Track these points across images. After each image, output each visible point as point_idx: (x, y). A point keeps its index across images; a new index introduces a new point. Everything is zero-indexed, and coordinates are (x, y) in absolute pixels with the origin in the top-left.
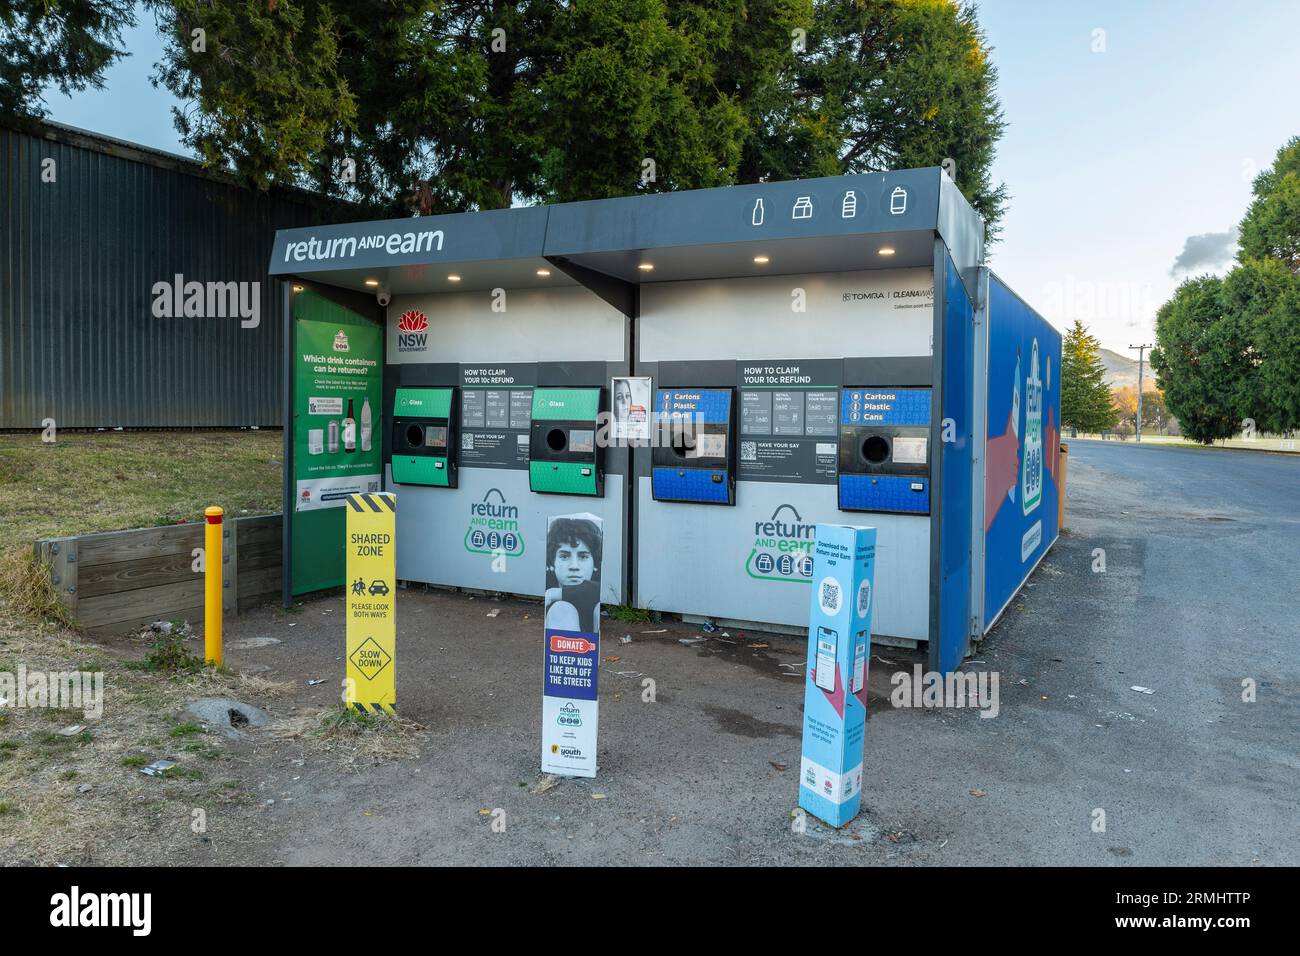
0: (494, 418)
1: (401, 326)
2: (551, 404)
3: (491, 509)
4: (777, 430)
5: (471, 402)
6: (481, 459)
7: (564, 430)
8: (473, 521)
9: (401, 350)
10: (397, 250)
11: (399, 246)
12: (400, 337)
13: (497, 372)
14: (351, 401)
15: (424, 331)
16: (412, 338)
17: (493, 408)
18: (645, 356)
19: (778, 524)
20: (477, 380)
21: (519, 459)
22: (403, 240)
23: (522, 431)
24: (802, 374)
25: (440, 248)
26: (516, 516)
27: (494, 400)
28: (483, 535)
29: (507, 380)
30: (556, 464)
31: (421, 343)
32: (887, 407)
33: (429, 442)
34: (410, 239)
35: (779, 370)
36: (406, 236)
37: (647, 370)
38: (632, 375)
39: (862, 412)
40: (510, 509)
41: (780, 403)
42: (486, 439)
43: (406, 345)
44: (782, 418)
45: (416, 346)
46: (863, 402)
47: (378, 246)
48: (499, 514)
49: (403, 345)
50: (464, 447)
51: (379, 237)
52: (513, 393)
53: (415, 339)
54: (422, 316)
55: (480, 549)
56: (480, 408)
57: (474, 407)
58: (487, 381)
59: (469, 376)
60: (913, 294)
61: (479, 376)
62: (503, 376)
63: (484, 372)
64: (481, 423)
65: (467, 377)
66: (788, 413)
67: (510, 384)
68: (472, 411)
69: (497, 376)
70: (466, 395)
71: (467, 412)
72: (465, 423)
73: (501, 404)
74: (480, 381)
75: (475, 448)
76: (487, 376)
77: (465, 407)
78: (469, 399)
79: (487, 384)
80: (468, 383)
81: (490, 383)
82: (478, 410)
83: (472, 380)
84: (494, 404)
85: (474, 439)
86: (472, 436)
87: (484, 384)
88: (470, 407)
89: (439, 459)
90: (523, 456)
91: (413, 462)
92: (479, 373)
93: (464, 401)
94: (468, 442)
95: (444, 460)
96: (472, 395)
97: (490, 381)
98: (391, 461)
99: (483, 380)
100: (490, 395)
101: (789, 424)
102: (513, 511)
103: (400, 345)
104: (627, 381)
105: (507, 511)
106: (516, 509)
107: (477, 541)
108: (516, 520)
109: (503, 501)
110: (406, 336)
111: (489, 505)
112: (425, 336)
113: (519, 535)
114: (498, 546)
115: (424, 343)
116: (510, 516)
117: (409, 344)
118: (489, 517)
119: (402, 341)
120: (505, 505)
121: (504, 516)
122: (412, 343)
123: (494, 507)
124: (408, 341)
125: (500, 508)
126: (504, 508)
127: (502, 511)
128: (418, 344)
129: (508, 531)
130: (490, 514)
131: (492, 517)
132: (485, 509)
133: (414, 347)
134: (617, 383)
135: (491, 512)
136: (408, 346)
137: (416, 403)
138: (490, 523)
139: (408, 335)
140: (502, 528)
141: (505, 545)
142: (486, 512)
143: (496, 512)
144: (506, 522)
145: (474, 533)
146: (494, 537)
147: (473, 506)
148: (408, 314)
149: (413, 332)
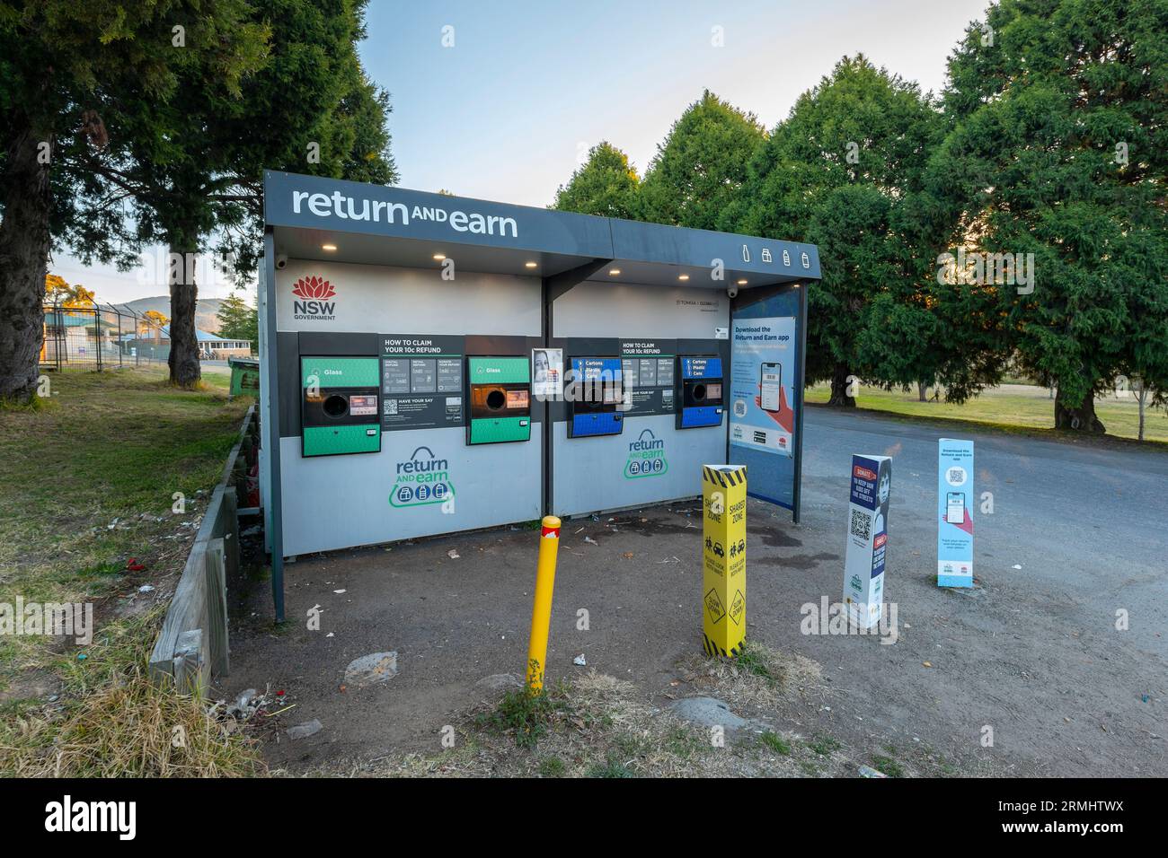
0: (420, 384)
1: (297, 292)
2: (488, 370)
3: (419, 465)
4: (642, 383)
5: (391, 370)
6: (406, 422)
7: (501, 392)
8: (399, 479)
9: (297, 318)
10: (465, 229)
11: (467, 225)
12: (296, 304)
13: (422, 343)
15: (331, 300)
16: (313, 305)
17: (419, 375)
18: (558, 332)
19: (642, 442)
20: (401, 350)
21: (448, 418)
22: (471, 220)
23: (452, 394)
24: (655, 348)
25: (515, 234)
26: (446, 468)
27: (420, 368)
28: (411, 490)
29: (434, 350)
30: (497, 420)
31: (327, 310)
32: (703, 368)
33: (354, 411)
34: (478, 220)
35: (644, 345)
36: (472, 216)
37: (558, 343)
38: (547, 347)
39: (692, 371)
40: (440, 462)
41: (644, 366)
42: (412, 403)
43: (305, 312)
44: (645, 375)
45: (320, 313)
46: (692, 365)
47: (438, 219)
48: (428, 469)
49: (300, 312)
50: (387, 413)
51: (438, 211)
52: (441, 361)
53: (318, 307)
54: (327, 283)
55: (407, 503)
56: (405, 375)
57: (397, 375)
58: (412, 350)
59: (390, 346)
60: (708, 304)
61: (402, 345)
62: (429, 346)
63: (408, 342)
64: (405, 390)
65: (388, 346)
66: (648, 372)
67: (437, 353)
68: (394, 379)
69: (423, 346)
70: (387, 363)
71: (389, 379)
72: (387, 390)
73: (427, 371)
74: (404, 350)
75: (399, 413)
76: (412, 346)
77: (386, 375)
78: (391, 367)
79: (411, 353)
80: (389, 353)
81: (415, 353)
82: (402, 378)
83: (394, 349)
84: (420, 371)
85: (398, 404)
86: (395, 401)
87: (408, 353)
88: (393, 375)
89: (370, 426)
90: (452, 415)
91: (336, 433)
92: (402, 342)
93: (385, 370)
94: (391, 408)
95: (378, 427)
96: (395, 363)
97: (415, 350)
98: (301, 434)
99: (407, 350)
100: (415, 363)
101: (648, 379)
102: (443, 464)
103: (296, 312)
104: (544, 352)
105: (436, 465)
106: (446, 462)
107: (404, 496)
108: (445, 471)
109: (433, 456)
110: (305, 303)
111: (416, 463)
112: (334, 304)
113: (449, 483)
114: (428, 496)
115: (331, 312)
116: (439, 468)
117: (309, 312)
118: (417, 473)
119: (298, 308)
120: (434, 460)
121: (433, 469)
122: (314, 311)
123: (422, 463)
124: (308, 309)
125: (429, 463)
126: (433, 463)
127: (431, 466)
128: (324, 312)
129: (438, 481)
130: (418, 471)
131: (421, 472)
132: (412, 467)
133: (317, 315)
134: (536, 352)
135: (419, 468)
136: (308, 314)
137: (334, 373)
138: (418, 478)
139: (307, 302)
140: (431, 480)
141: (435, 494)
142: (413, 469)
143: (425, 467)
144: (435, 475)
145: (401, 490)
146: (423, 490)
147: (399, 466)
148: (308, 279)
149: (314, 299)
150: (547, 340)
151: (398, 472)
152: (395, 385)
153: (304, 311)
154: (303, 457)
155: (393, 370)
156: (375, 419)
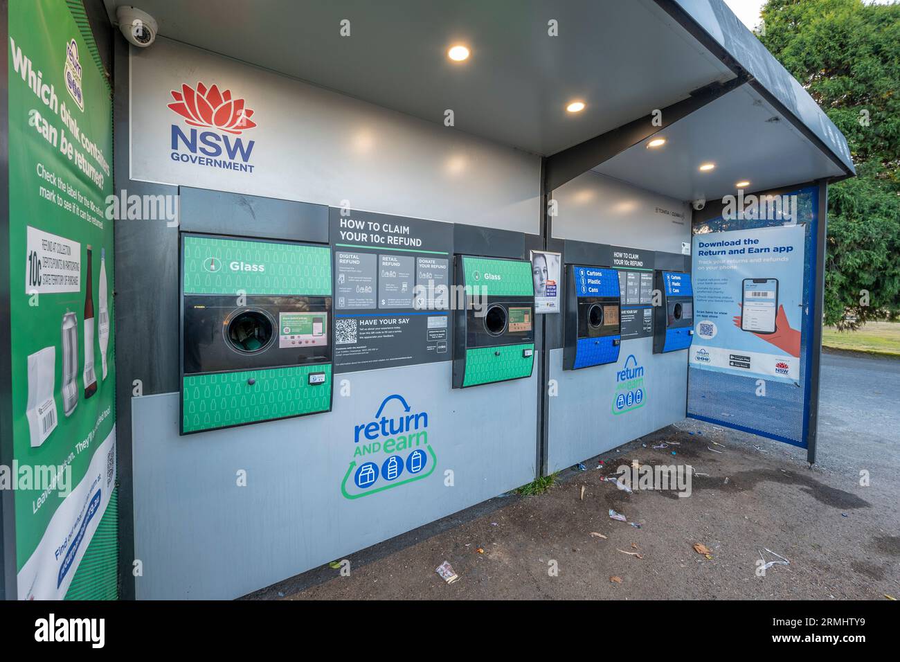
0: (391, 295)
1: (178, 108)
3: (387, 426)
4: (628, 300)
5: (350, 270)
6: (371, 356)
7: (504, 309)
8: (358, 451)
9: (176, 157)
12: (176, 131)
13: (396, 229)
14: (89, 253)
15: (246, 136)
16: (210, 139)
17: (390, 280)
18: (557, 232)
19: (627, 370)
20: (364, 237)
21: (430, 348)
23: (436, 313)
24: (640, 260)
26: (426, 425)
27: (394, 268)
28: (375, 467)
29: (413, 242)
32: (678, 284)
33: (286, 340)
35: (631, 256)
37: (558, 246)
39: (672, 287)
40: (417, 417)
41: (630, 281)
42: (379, 325)
43: (193, 150)
44: (631, 291)
45: (224, 156)
46: (671, 280)
48: (401, 430)
49: (183, 148)
50: (341, 342)
52: (420, 260)
53: (222, 144)
54: (239, 103)
55: (370, 488)
56: (369, 279)
57: (358, 279)
58: (381, 240)
59: (348, 230)
60: (678, 215)
61: (366, 230)
62: (405, 235)
63: (375, 226)
64: (368, 304)
65: (344, 229)
66: (633, 288)
67: (416, 248)
68: (353, 285)
69: (396, 234)
70: (343, 258)
71: (345, 285)
72: (341, 303)
73: (402, 275)
74: (369, 238)
75: (360, 342)
76: (381, 233)
77: (341, 278)
78: (348, 265)
79: (379, 244)
80: (346, 241)
81: (386, 245)
82: (363, 284)
83: (354, 236)
84: (392, 274)
85: (359, 326)
86: (353, 322)
87: (374, 244)
88: (351, 279)
89: (315, 368)
90: (434, 344)
91: (251, 383)
92: (367, 226)
93: (340, 269)
94: (347, 334)
95: (327, 368)
96: (355, 259)
97: (386, 240)
98: (179, 387)
99: (374, 238)
100: (386, 260)
101: (633, 296)
102: (421, 420)
103: (175, 146)
104: (543, 255)
105: (412, 422)
106: (424, 415)
107: (364, 478)
108: (425, 429)
109: (408, 409)
110: (194, 132)
111: (384, 421)
112: (251, 144)
113: (429, 447)
114: (399, 473)
115: (246, 157)
116: (416, 427)
117: (203, 150)
118: (386, 438)
119: (180, 140)
120: (409, 414)
121: (407, 429)
122: (213, 150)
123: (392, 421)
124: (200, 144)
125: (402, 419)
126: (408, 419)
127: (405, 424)
128: (232, 155)
129: (414, 447)
130: (385, 434)
131: (391, 436)
132: (377, 428)
133: (218, 158)
134: (535, 256)
135: (387, 429)
136: (199, 154)
137: (248, 268)
138: (386, 446)
139: (200, 131)
140: (405, 447)
141: (409, 469)
142: (379, 432)
143: (396, 427)
144: (411, 438)
145: (360, 469)
146: (393, 463)
147: (357, 429)
148: (201, 88)
149: (214, 128)
150: (545, 241)
151: (357, 440)
152: (354, 295)
153: (192, 147)
154: (182, 433)
155: (353, 270)
156: (324, 354)
